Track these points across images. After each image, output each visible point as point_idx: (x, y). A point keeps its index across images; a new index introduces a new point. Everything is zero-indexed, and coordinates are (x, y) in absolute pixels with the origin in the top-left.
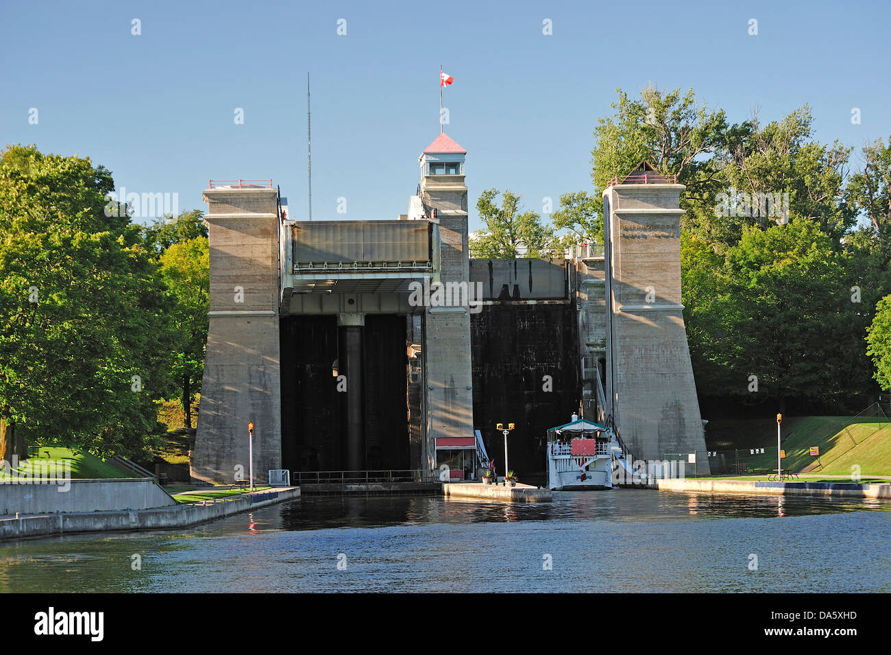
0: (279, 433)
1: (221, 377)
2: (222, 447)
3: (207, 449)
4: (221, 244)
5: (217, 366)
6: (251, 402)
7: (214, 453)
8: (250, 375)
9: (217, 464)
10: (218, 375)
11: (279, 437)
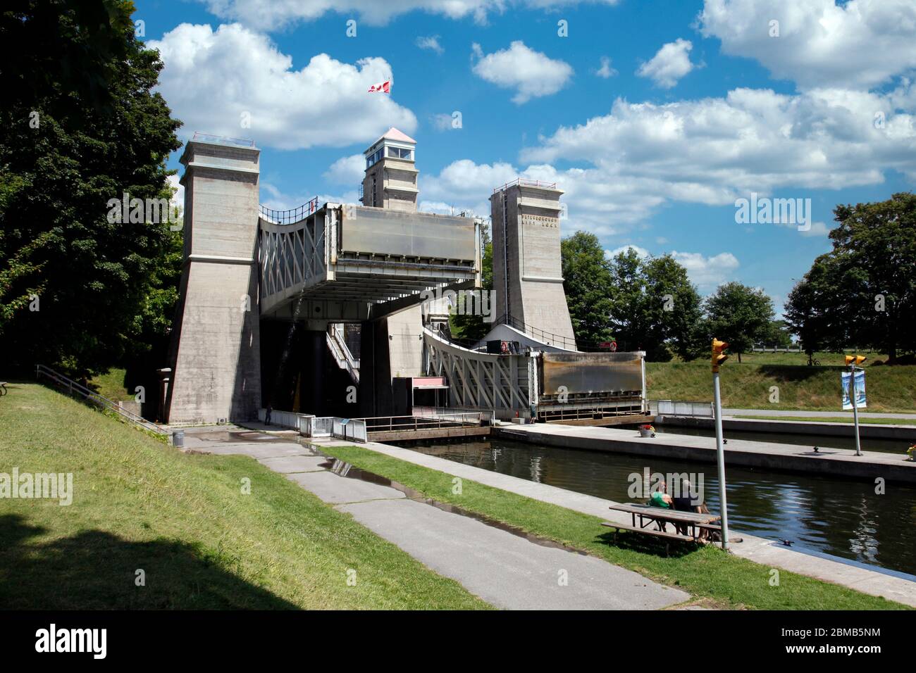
0: (259, 373)
1: (201, 317)
2: (202, 387)
3: (187, 388)
4: (206, 192)
5: (198, 307)
6: (232, 343)
7: (194, 393)
8: (231, 317)
9: (197, 403)
10: (199, 315)
11: (259, 377)
